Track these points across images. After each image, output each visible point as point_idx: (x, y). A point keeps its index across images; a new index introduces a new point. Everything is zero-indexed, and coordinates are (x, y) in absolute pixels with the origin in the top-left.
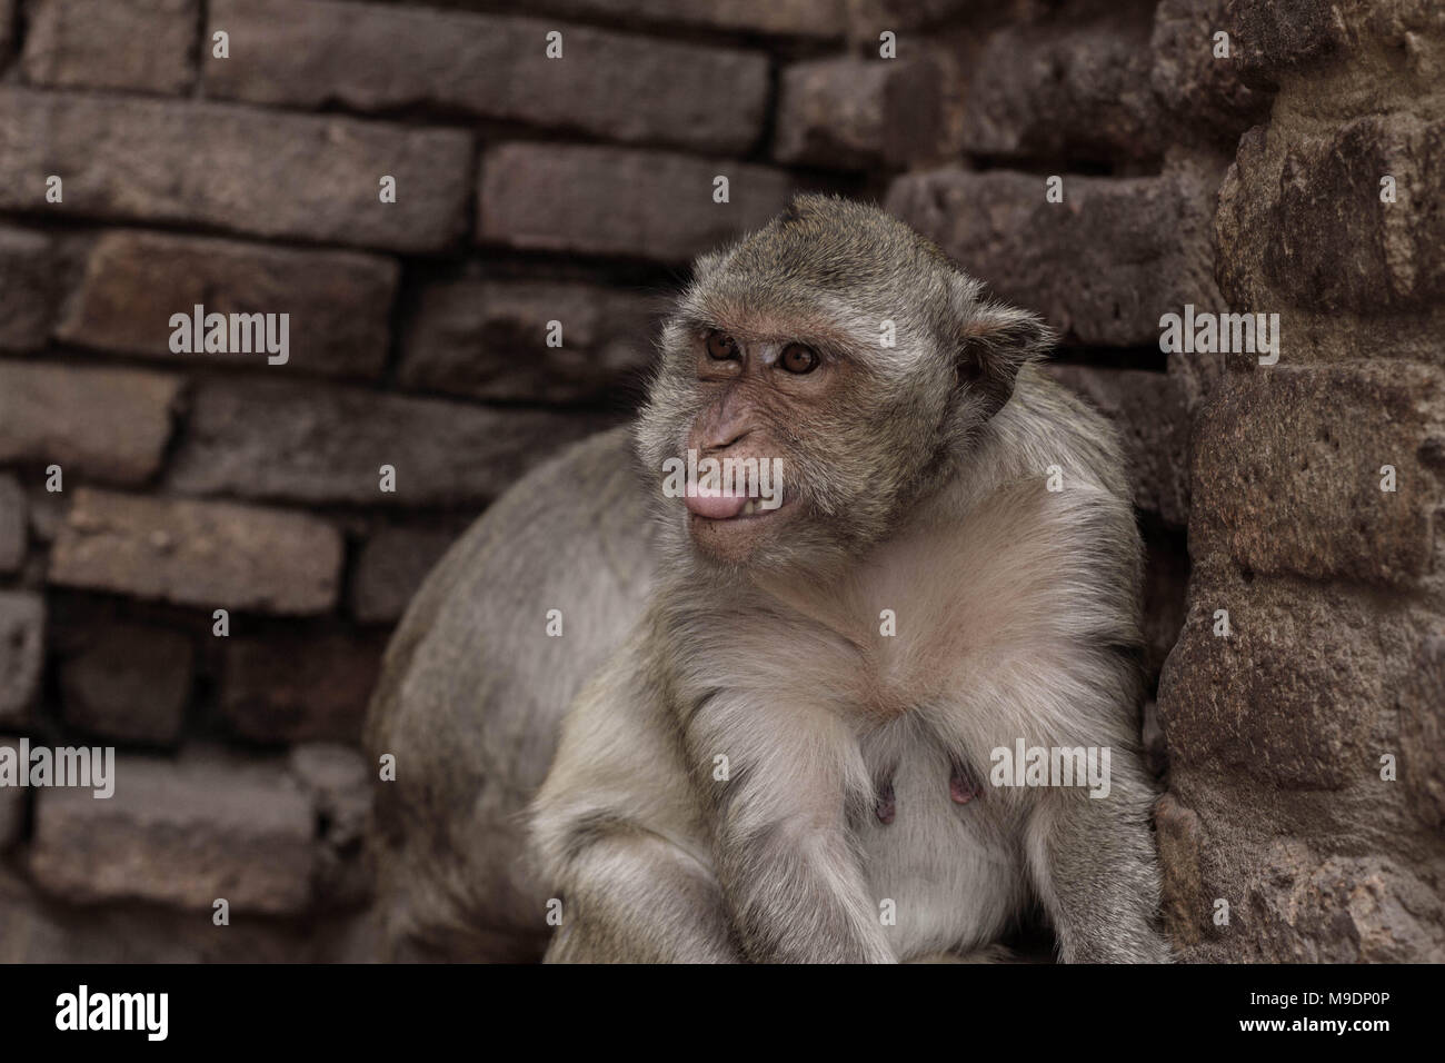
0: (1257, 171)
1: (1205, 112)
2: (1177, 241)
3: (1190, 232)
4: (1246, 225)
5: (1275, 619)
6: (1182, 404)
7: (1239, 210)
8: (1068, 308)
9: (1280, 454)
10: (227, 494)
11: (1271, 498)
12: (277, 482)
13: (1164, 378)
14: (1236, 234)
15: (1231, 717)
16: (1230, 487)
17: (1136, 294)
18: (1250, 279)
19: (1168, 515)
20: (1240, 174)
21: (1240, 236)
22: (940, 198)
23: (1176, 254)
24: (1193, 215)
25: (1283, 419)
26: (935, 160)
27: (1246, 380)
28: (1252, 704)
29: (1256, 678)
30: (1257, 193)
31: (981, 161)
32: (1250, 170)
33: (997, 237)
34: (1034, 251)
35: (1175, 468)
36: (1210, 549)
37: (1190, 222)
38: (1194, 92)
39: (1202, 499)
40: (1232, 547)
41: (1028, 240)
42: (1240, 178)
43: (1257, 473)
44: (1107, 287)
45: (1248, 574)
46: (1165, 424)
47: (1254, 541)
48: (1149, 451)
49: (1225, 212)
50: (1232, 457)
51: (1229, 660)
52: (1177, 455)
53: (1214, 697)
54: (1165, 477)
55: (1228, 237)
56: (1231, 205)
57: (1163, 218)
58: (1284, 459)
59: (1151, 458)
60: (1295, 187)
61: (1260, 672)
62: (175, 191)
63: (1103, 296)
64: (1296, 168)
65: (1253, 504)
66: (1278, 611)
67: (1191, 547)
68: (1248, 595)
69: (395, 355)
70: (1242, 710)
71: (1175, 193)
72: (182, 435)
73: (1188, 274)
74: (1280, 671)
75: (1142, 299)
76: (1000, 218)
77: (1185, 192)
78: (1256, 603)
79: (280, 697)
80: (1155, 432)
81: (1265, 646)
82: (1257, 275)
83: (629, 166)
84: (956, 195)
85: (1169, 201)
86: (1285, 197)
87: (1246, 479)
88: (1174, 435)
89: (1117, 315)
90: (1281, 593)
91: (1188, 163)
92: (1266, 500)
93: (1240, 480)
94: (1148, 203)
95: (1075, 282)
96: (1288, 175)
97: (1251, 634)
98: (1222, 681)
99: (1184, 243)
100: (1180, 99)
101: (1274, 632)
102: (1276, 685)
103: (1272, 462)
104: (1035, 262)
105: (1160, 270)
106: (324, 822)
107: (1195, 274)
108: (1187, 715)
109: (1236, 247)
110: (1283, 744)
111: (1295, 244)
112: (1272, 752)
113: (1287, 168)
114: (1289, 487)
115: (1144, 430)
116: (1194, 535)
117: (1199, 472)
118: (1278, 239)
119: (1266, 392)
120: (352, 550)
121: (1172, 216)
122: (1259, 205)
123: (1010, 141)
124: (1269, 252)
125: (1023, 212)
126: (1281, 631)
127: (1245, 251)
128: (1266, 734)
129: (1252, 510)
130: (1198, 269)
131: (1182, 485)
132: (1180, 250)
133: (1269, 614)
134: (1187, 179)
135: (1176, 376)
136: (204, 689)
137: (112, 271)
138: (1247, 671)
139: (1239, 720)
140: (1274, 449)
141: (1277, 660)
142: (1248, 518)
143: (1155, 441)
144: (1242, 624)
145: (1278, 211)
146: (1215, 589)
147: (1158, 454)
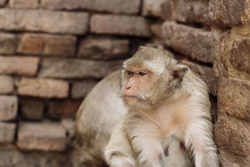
0: (228, 42)
1: (218, 23)
2: (214, 46)
3: (216, 44)
4: (226, 52)
5: (233, 124)
6: (215, 75)
7: (225, 49)
8: (194, 53)
9: (233, 95)
10: (48, 77)
11: (232, 102)
12: (57, 75)
13: (212, 70)
14: (224, 53)
15: (225, 140)
16: (224, 99)
17: (207, 54)
18: (227, 62)
19: (214, 95)
20: (225, 42)
21: (225, 53)
22: (171, 28)
23: (213, 48)
24: (216, 41)
25: (234, 89)
26: (170, 20)
27: (227, 79)
28: (229, 139)
29: (230, 134)
30: (228, 47)
31: (179, 22)
32: (227, 42)
33: (182, 38)
34: (188, 42)
35: (214, 86)
36: (221, 108)
37: (216, 42)
38: (216, 19)
39: (219, 99)
40: (225, 109)
41: (187, 40)
42: (225, 43)
43: (229, 97)
44: (201, 51)
45: (228, 114)
46: (213, 78)
47: (229, 109)
48: (210, 82)
49: (222, 49)
50: (225, 93)
51: (225, 130)
52: (215, 84)
53: (222, 136)
54: (213, 88)
55: (223, 53)
56: (223, 48)
57: (211, 41)
58: (234, 96)
59: (210, 83)
60: (235, 48)
61: (230, 133)
62: (37, 26)
63: (201, 53)
64: (235, 44)
65: (228, 102)
66: (233, 123)
67: (218, 107)
68: (228, 118)
69: (77, 52)
70: (227, 140)
71: (213, 37)
72: (40, 67)
73: (216, 52)
74: (234, 134)
75: (208, 55)
76: (182, 34)
77: (215, 37)
78: (230, 120)
79: (59, 111)
80: (211, 79)
81: (231, 129)
82: (228, 61)
83: (116, 18)
84: (174, 28)
85: (212, 38)
86: (233, 49)
87: (227, 98)
88: (214, 80)
89: (203, 56)
90: (233, 119)
91: (215, 31)
92: (231, 102)
93: (226, 98)
94: (208, 38)
95: (196, 49)
96: (233, 45)
97: (229, 126)
98: (224, 133)
99: (215, 46)
100: (213, 20)
101: (233, 126)
102: (233, 136)
103: (232, 96)
104: (189, 44)
105: (211, 50)
106: (67, 134)
107: (217, 52)
108: (217, 138)
109: (225, 55)
110: (235, 147)
111: (235, 57)
112: (233, 148)
113: (233, 44)
114: (235, 101)
115: (209, 78)
116: (218, 105)
117: (219, 94)
118: (232, 56)
119: (231, 83)
120: (71, 86)
121: (213, 41)
122: (228, 49)
123: (183, 19)
124: (230, 58)
125: (186, 34)
126: (234, 126)
127: (226, 57)
128: (232, 145)
129: (229, 104)
130: (218, 51)
131: (216, 89)
132: (214, 47)
133: (232, 123)
134: (215, 34)
135: (214, 70)
136: (46, 110)
137: (26, 41)
138: (228, 133)
139: (227, 141)
140: (232, 94)
141: (233, 132)
142: (228, 105)
143: (211, 81)
144: (227, 123)
145: (232, 51)
146: (222, 116)
147: (211, 83)
